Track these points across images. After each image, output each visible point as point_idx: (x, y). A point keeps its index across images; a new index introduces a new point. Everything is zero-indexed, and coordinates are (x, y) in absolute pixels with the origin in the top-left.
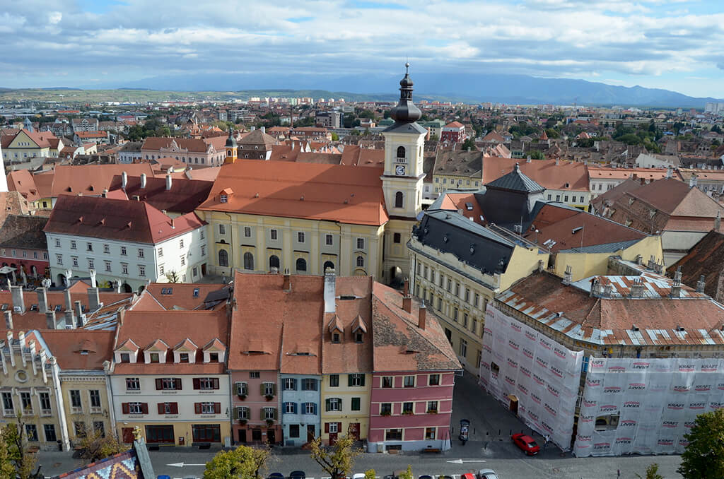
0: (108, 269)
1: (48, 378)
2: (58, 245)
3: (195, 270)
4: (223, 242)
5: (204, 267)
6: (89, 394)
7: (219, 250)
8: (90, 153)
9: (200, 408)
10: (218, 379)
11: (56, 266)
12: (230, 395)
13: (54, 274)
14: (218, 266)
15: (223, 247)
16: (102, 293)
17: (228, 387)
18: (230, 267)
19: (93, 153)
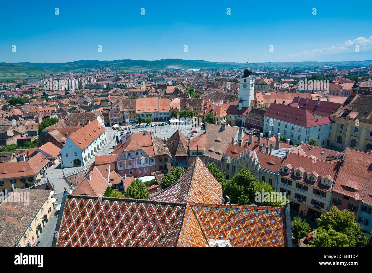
0: (285, 134)
1: (255, 169)
2: (268, 121)
3: (323, 142)
4: (341, 132)
5: (328, 141)
6: (268, 179)
7: (338, 135)
8: (286, 88)
9: (314, 202)
10: (326, 193)
11: (266, 129)
12: (331, 202)
13: (264, 131)
14: (336, 143)
15: (340, 134)
16: (281, 143)
17: (330, 199)
18: (342, 144)
19: (287, 88)
